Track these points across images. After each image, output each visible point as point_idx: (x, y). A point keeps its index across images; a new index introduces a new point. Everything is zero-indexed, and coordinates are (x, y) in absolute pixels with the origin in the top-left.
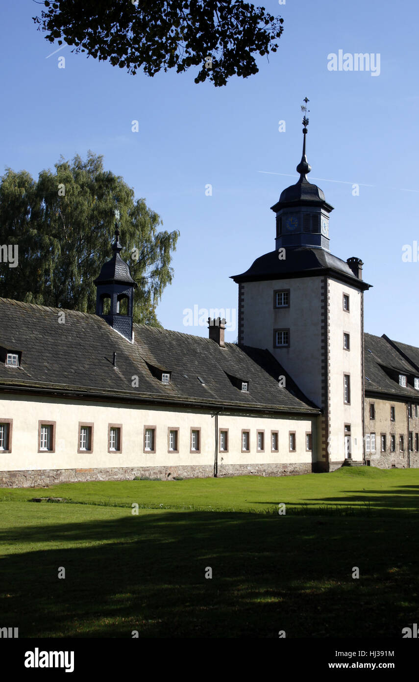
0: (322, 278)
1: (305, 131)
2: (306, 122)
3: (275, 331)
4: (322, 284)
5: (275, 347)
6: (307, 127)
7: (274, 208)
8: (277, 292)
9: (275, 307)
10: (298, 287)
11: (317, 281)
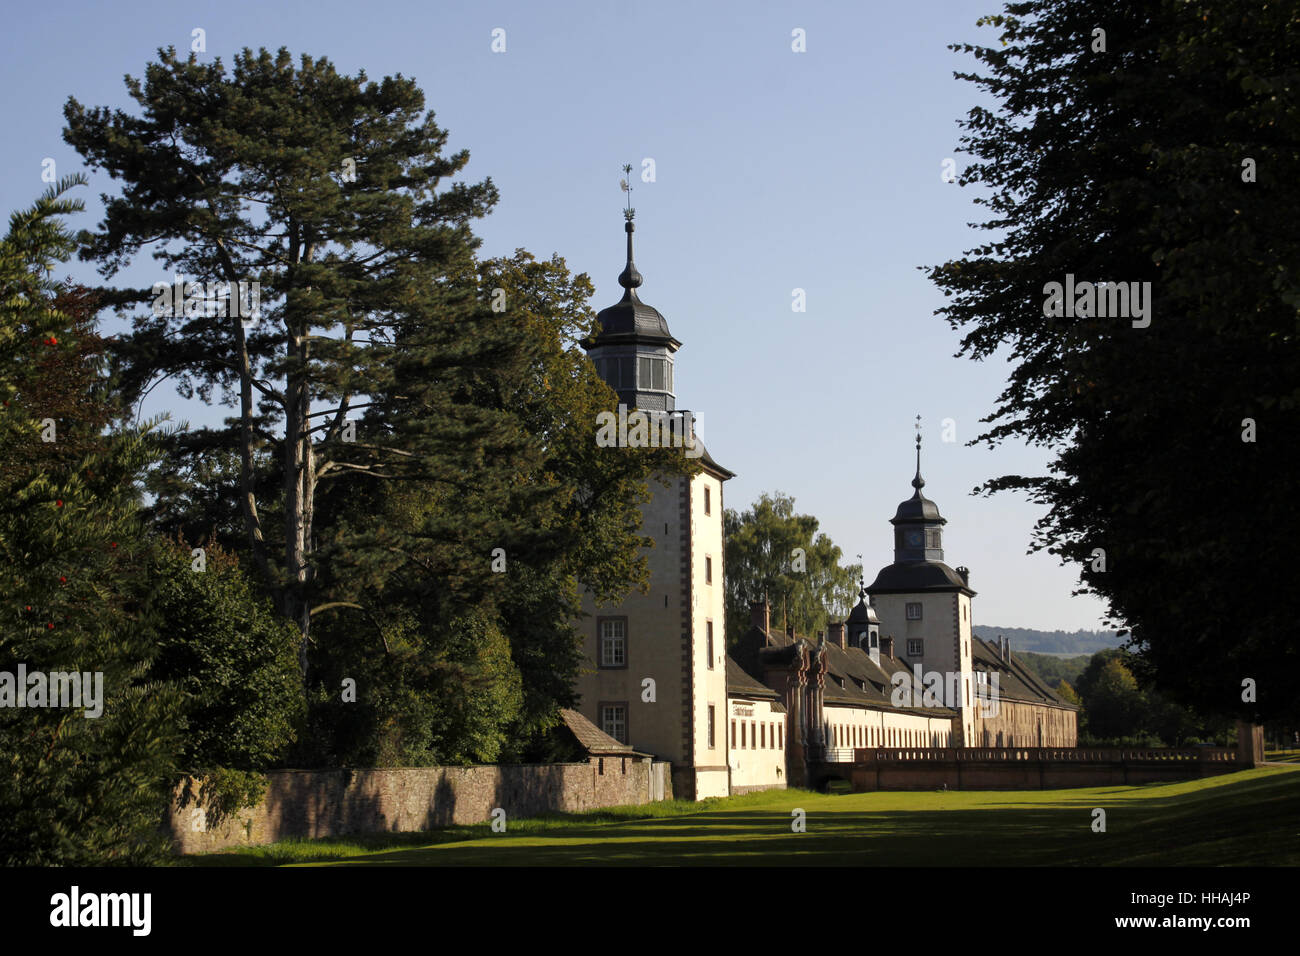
0: (954, 594)
1: (918, 447)
2: (919, 439)
3: (908, 640)
4: (954, 600)
5: (909, 655)
6: (920, 444)
7: (892, 521)
8: (909, 606)
9: (908, 619)
10: (930, 602)
11: (949, 596)
